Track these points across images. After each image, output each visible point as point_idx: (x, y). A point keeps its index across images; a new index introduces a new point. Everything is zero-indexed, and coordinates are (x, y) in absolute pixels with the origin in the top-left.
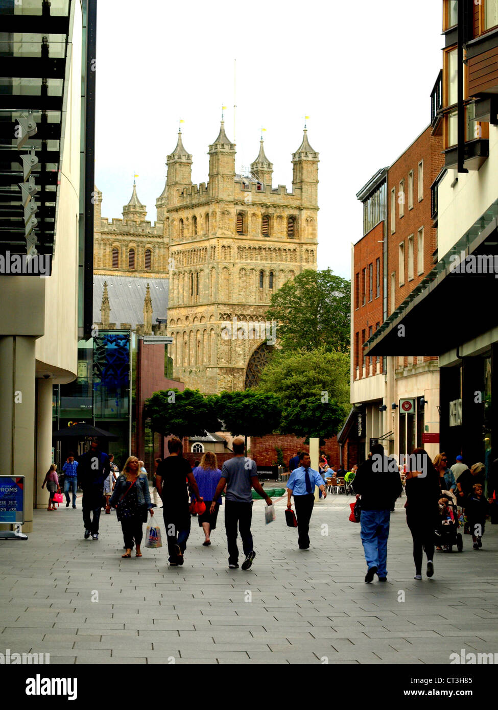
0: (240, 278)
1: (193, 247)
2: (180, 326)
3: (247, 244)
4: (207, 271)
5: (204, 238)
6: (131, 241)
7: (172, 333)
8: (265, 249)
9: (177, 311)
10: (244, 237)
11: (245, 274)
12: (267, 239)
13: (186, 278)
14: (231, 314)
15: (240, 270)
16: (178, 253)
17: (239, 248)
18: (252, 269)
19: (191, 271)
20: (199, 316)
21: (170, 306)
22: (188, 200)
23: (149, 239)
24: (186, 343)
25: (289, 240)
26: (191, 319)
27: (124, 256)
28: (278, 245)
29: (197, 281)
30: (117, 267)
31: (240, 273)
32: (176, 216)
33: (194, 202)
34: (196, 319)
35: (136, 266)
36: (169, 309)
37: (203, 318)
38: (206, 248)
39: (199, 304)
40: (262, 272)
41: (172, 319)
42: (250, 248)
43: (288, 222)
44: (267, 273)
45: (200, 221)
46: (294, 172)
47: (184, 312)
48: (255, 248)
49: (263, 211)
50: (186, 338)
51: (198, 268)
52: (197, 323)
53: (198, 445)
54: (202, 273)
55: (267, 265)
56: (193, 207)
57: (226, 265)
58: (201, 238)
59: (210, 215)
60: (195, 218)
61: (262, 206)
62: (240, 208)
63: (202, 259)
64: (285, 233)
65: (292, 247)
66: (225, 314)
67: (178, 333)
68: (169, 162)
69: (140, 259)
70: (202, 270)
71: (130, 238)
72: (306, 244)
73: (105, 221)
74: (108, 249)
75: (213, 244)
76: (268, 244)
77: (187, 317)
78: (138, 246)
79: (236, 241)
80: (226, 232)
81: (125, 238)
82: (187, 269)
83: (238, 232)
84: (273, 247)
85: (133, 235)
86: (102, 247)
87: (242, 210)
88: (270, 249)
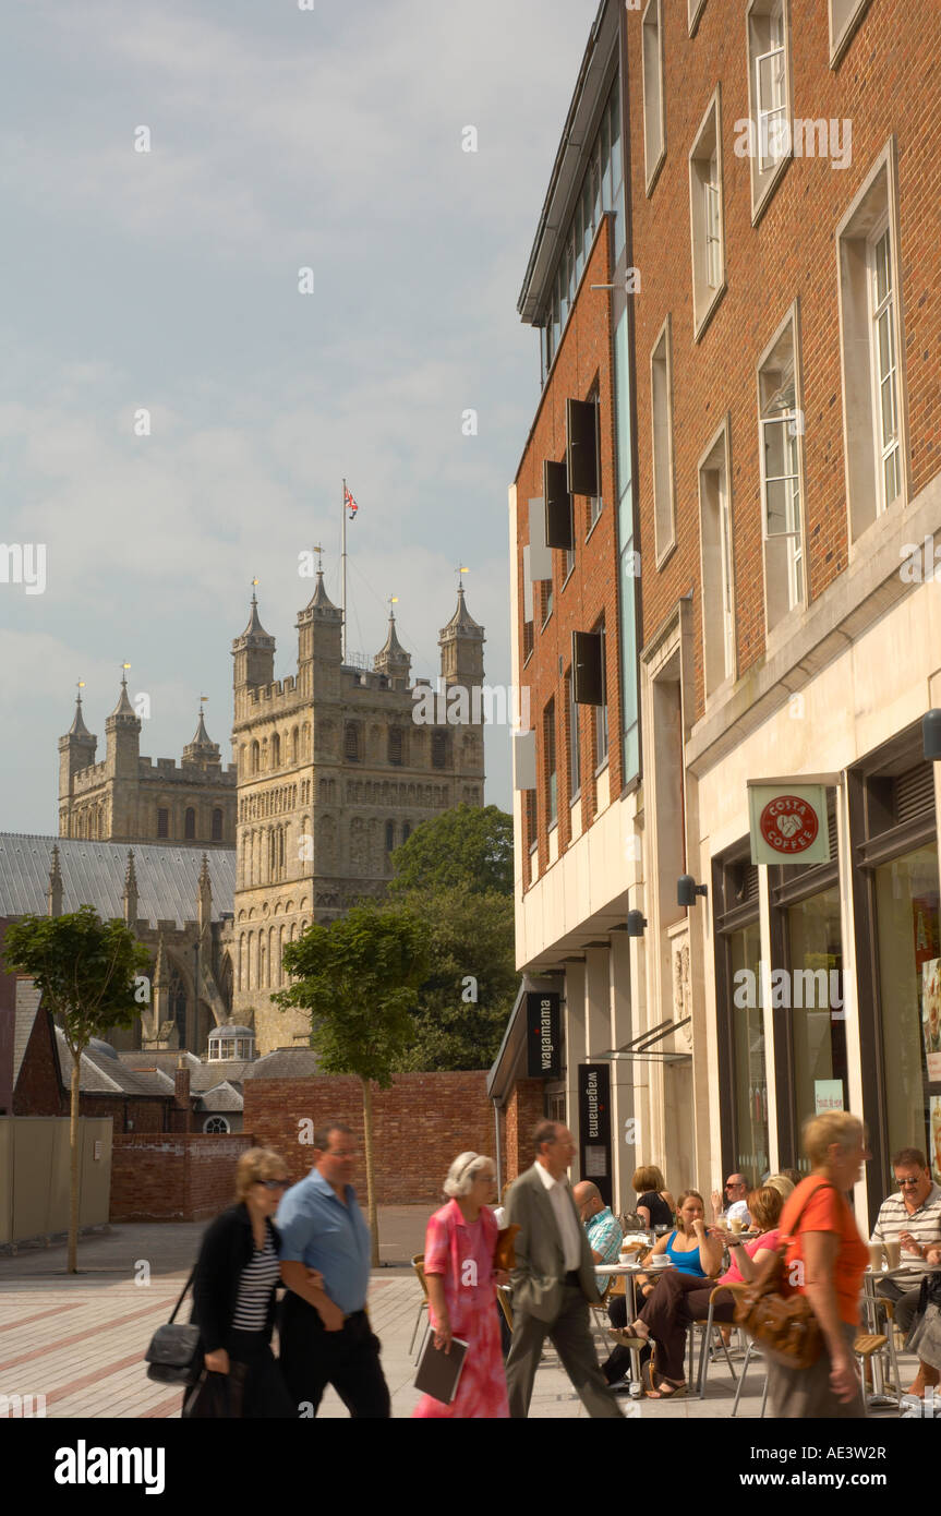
0: (352, 834)
1: (275, 785)
2: (256, 921)
3: (364, 776)
4: (296, 823)
5: (291, 769)
6: (188, 794)
7: (243, 934)
8: (394, 785)
9: (250, 895)
10: (359, 766)
11: (361, 827)
12: (398, 768)
13: (264, 839)
14: (337, 895)
15: (352, 821)
16: (251, 798)
17: (350, 783)
18: (374, 819)
19: (271, 827)
20: (284, 901)
21: (239, 888)
22: (266, 708)
23: (219, 792)
24: (264, 949)
25: (435, 772)
26: (271, 907)
27: (178, 819)
28: (416, 779)
29: (282, 843)
30: (166, 836)
31: (352, 825)
32: (246, 737)
33: (275, 711)
34: (279, 907)
35: (197, 835)
36: (238, 893)
37: (291, 905)
38: (295, 786)
39: (285, 881)
40: (390, 825)
41: (242, 910)
42: (369, 783)
43: (434, 741)
44: (399, 827)
45: (287, 742)
46: (443, 661)
47: (260, 896)
48: (378, 784)
49: (391, 722)
50: (264, 939)
51: (283, 819)
52: (281, 913)
53: (217, 1121)
54: (289, 829)
55: (399, 811)
56: (272, 719)
57: (329, 811)
58: (287, 768)
59: (300, 728)
60: (276, 737)
61: (389, 714)
62: (352, 715)
63: (289, 805)
64: (429, 759)
65: (441, 782)
66: (327, 895)
67: (251, 932)
68: (235, 650)
69: (203, 824)
70: (288, 823)
71: (188, 789)
72: (465, 778)
73: (146, 763)
74: (152, 808)
75: (306, 776)
76: (400, 777)
77: (265, 905)
78: (201, 802)
79: (346, 770)
80: (328, 757)
81: (180, 788)
82: (265, 823)
83: (348, 757)
84: (408, 783)
85: (193, 784)
86: (142, 804)
87: (354, 720)
88: (403, 785)
